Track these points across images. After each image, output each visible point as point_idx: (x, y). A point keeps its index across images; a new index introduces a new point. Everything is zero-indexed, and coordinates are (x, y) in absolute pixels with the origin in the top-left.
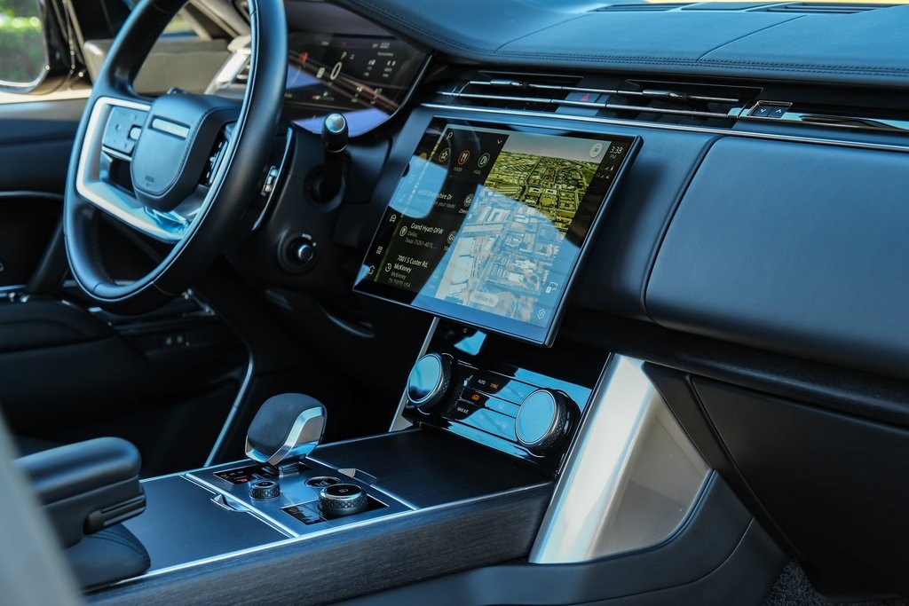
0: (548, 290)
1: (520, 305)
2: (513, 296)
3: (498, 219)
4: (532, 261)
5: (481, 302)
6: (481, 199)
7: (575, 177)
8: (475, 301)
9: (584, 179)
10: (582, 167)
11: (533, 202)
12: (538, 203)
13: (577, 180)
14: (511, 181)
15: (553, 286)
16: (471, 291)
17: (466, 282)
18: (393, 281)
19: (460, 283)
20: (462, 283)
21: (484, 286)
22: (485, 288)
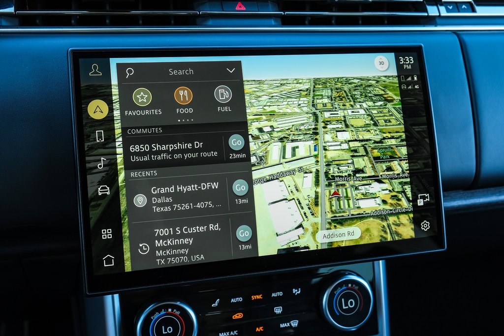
0: (420, 202)
1: (393, 227)
2: (378, 221)
3: (300, 153)
4: (380, 181)
6: (256, 138)
7: (376, 93)
8: (328, 241)
9: (388, 92)
10: (378, 82)
11: (340, 126)
12: (347, 126)
13: (381, 95)
14: (289, 111)
15: (424, 197)
16: (314, 234)
17: (300, 226)
18: (166, 261)
19: (290, 231)
20: (293, 230)
21: (330, 223)
22: (333, 224)
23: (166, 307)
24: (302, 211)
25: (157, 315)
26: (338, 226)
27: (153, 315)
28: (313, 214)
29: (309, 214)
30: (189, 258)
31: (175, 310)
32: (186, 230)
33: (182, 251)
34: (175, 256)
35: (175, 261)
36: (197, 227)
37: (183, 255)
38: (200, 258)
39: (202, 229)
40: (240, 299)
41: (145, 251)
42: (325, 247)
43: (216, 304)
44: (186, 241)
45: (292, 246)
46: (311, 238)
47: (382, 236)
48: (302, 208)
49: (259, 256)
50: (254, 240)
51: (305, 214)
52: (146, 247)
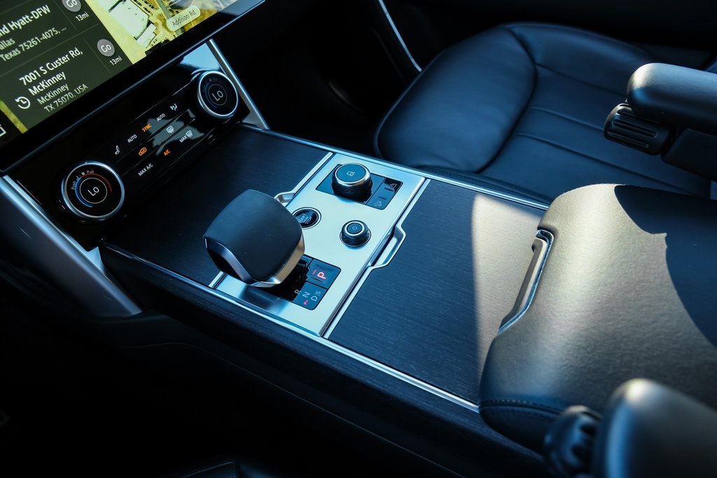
5: (184, 23)
8: (178, 27)
16: (164, 25)
17: (149, 23)
18: (54, 105)
19: (144, 30)
20: (146, 29)
21: (172, 11)
22: (174, 11)
23: (78, 172)
24: (142, 7)
25: (75, 185)
26: (179, 11)
27: (72, 186)
28: (152, 7)
29: (149, 9)
30: (74, 93)
31: (88, 172)
32: (51, 66)
33: (62, 89)
34: (59, 96)
35: (62, 101)
36: (60, 59)
37: (66, 92)
38: (83, 88)
39: (65, 59)
40: (135, 136)
41: (27, 105)
42: (180, 33)
43: (117, 152)
44: (58, 77)
45: (154, 45)
46: (165, 30)
47: (216, 7)
48: (140, 4)
49: (133, 63)
50: (118, 51)
51: (146, 9)
52: (24, 100)
